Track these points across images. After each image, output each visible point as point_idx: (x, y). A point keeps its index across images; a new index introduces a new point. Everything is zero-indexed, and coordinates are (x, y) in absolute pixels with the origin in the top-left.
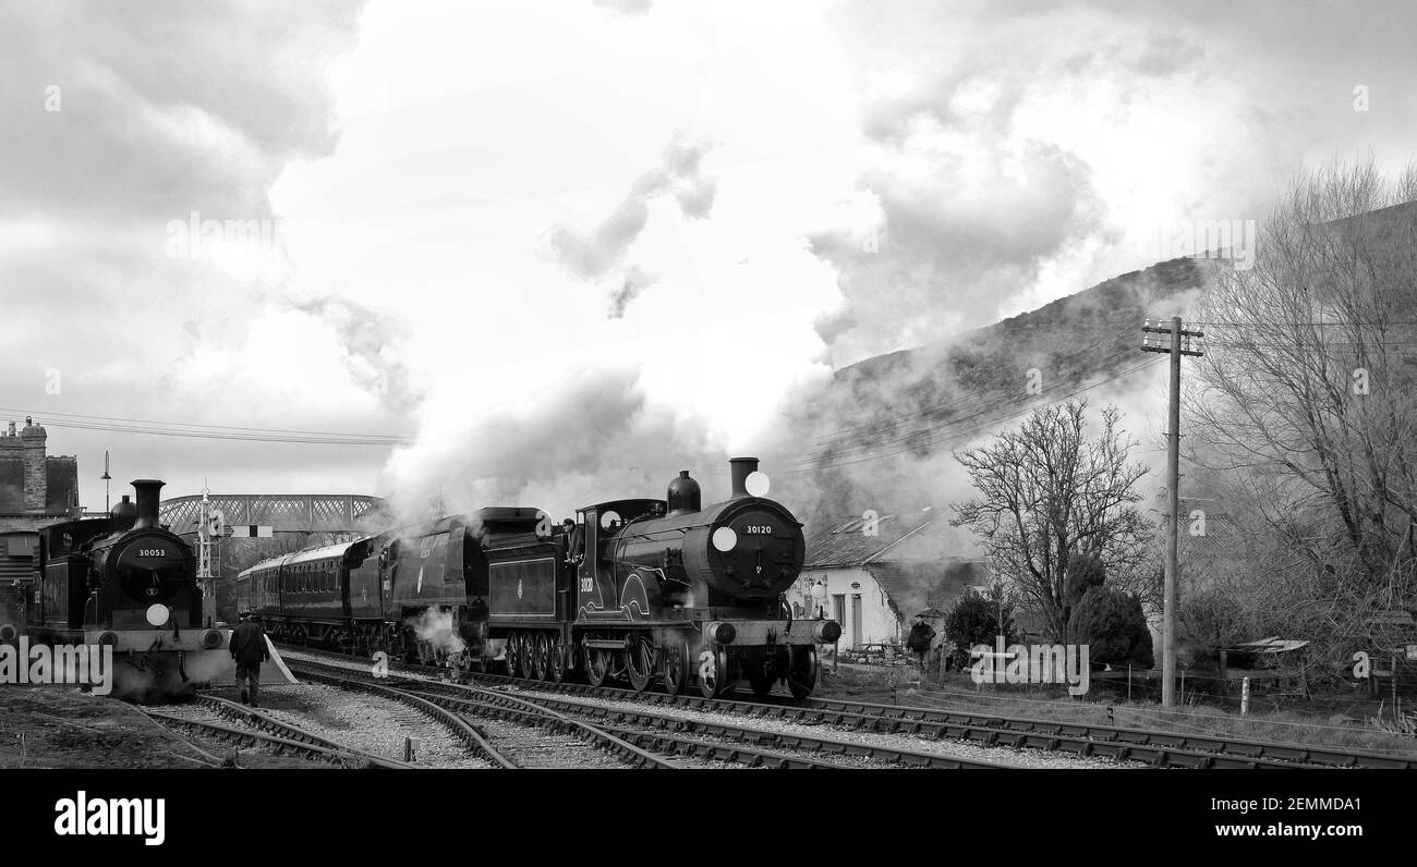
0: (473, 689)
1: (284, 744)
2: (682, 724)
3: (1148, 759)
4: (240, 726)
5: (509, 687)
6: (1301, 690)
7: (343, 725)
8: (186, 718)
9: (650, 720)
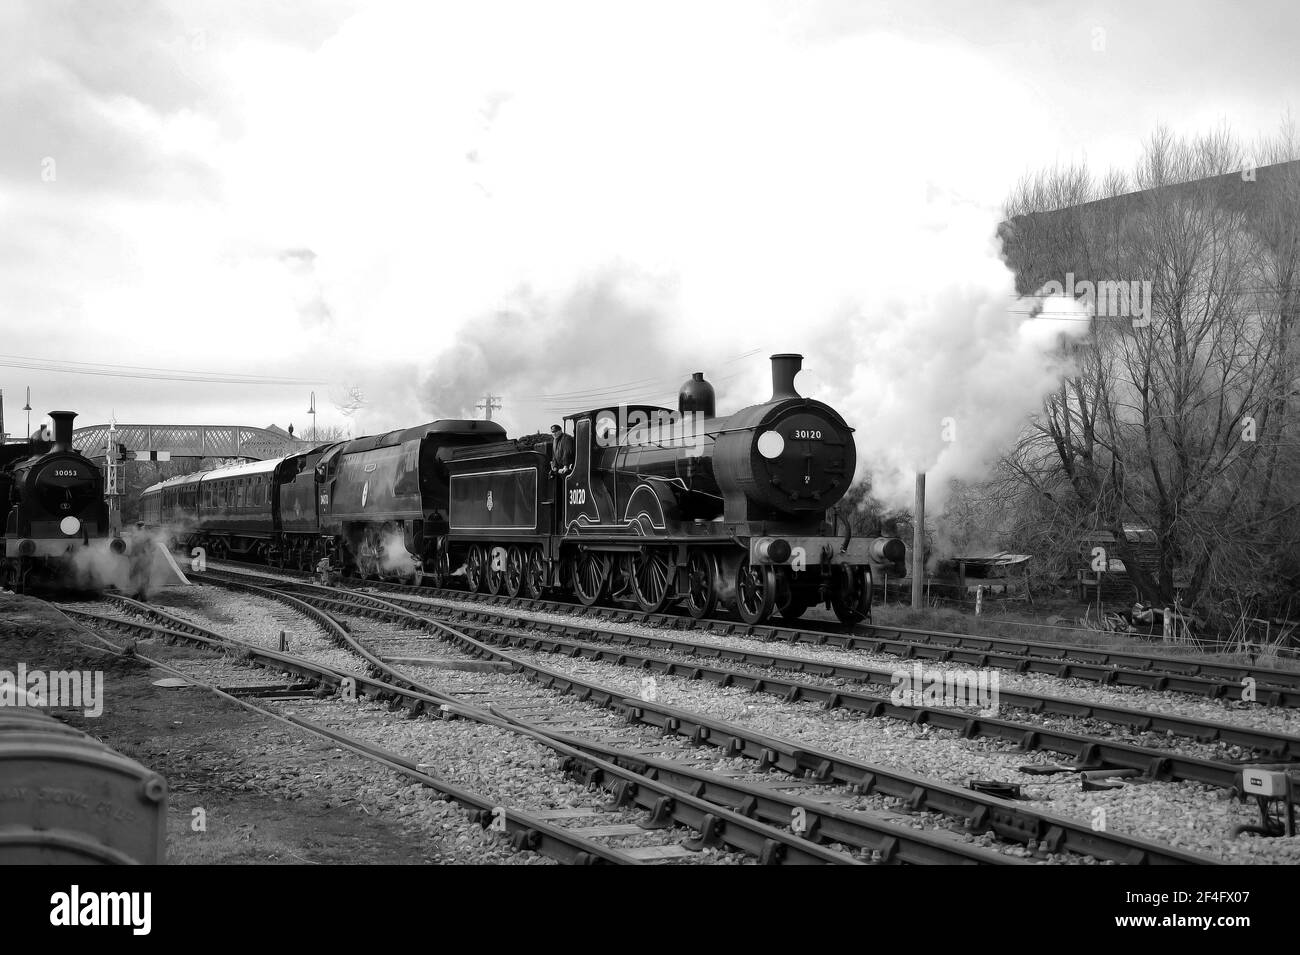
0: (340, 591)
1: (177, 636)
2: (515, 621)
3: (899, 652)
4: (139, 620)
5: (370, 589)
6: (1024, 596)
7: (228, 620)
8: (93, 613)
9: (488, 618)
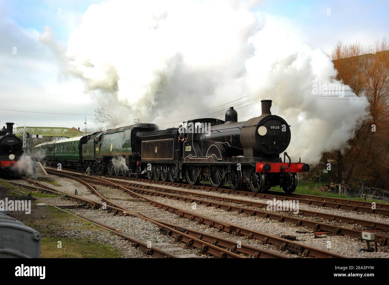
0: (93, 177)
1: (44, 190)
2: (146, 186)
3: (261, 196)
4: (33, 185)
5: (102, 177)
7: (59, 185)
8: (19, 183)
9: (138, 185)
